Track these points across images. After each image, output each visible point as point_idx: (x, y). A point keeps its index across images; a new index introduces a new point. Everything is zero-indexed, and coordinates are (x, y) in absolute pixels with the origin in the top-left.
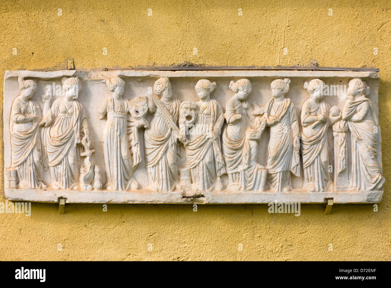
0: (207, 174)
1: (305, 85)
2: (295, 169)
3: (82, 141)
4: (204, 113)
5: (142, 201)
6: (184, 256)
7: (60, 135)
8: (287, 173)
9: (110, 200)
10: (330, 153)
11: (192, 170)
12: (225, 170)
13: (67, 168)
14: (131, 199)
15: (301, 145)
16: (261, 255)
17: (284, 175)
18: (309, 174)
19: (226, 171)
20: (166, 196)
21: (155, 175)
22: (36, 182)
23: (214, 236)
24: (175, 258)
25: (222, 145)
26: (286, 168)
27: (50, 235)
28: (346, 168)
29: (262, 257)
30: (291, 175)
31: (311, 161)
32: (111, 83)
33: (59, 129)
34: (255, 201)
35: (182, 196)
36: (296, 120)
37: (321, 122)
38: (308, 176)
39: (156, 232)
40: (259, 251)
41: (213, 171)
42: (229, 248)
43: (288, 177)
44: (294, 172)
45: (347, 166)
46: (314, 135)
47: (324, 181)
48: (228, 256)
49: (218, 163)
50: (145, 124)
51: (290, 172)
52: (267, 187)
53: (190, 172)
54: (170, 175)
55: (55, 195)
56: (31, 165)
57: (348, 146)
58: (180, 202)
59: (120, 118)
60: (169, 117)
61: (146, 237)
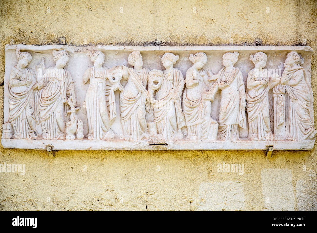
0: (170, 126)
1: (251, 57)
2: (242, 122)
3: (68, 101)
4: (168, 79)
5: (116, 148)
6: (152, 191)
7: (49, 96)
8: (235, 126)
9: (89, 147)
10: (270, 110)
11: (158, 124)
12: (184, 123)
13: (54, 122)
14: (107, 147)
15: (246, 104)
16: (214, 190)
17: (233, 127)
18: (253, 126)
19: (186, 124)
20: (136, 143)
21: (128, 127)
22: (27, 133)
23: (176, 175)
24: (144, 193)
25: (183, 104)
26: (234, 121)
27: (41, 176)
28: (284, 122)
29: (216, 191)
30: (239, 127)
31: (255, 117)
32: (93, 55)
33: (49, 91)
34: (208, 148)
35: (148, 144)
36: (242, 85)
37: (263, 86)
38: (252, 128)
39: (129, 172)
40: (213, 187)
41: (175, 124)
42: (189, 184)
43: (236, 129)
44: (241, 125)
45: (284, 120)
46: (257, 96)
47: (265, 132)
48: (188, 191)
49: (179, 118)
50: (120, 87)
51: (237, 125)
52: (219, 136)
53: (156, 125)
54: (140, 127)
55: (43, 144)
56: (24, 120)
57: (285, 105)
58: (147, 148)
59: (99, 82)
60: (140, 82)
61: (122, 176)
